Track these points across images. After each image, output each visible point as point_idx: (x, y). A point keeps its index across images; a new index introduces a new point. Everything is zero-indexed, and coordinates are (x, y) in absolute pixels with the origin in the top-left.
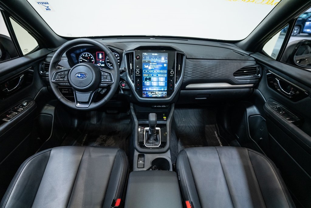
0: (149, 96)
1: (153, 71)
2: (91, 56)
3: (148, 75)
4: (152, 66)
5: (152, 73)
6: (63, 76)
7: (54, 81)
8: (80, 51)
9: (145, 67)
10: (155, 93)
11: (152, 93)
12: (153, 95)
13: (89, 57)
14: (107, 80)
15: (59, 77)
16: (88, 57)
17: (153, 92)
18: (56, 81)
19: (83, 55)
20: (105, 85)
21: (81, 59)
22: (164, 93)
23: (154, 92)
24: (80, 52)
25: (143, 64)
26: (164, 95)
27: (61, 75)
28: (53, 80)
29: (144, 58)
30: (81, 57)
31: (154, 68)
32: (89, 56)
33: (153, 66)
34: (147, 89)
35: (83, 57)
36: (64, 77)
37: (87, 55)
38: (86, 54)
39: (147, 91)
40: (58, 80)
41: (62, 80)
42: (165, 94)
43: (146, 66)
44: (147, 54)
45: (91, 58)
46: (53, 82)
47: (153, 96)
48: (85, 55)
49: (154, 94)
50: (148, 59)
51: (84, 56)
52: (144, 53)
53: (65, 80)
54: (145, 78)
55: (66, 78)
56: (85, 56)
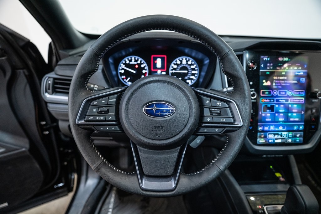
0: (270, 141)
1: (280, 92)
2: (141, 64)
3: (270, 99)
4: (277, 81)
5: (277, 96)
6: (105, 109)
7: (82, 122)
8: (121, 53)
9: (264, 84)
10: (281, 135)
11: (276, 136)
12: (276, 139)
13: (138, 64)
14: (223, 120)
15: (95, 110)
16: (135, 65)
17: (278, 134)
18: (86, 121)
19: (126, 62)
20: (216, 130)
21: (123, 69)
22: (298, 135)
23: (280, 133)
24: (120, 55)
25: (261, 78)
26: (298, 140)
27: (99, 107)
28: (80, 120)
29: (262, 66)
30: (124, 64)
31: (281, 85)
32: (139, 62)
33: (279, 82)
34: (266, 128)
35: (126, 65)
36: (108, 111)
37: (133, 60)
38: (131, 59)
39: (267, 131)
40: (91, 118)
41: (102, 118)
42: (300, 136)
43: (266, 82)
44: (269, 59)
45: (142, 66)
46: (79, 125)
47: (276, 141)
48: (130, 61)
49: (279, 137)
50: (270, 69)
51: (128, 62)
52: (262, 57)
53: (110, 118)
54: (263, 105)
55: (112, 113)
56: (131, 63)
